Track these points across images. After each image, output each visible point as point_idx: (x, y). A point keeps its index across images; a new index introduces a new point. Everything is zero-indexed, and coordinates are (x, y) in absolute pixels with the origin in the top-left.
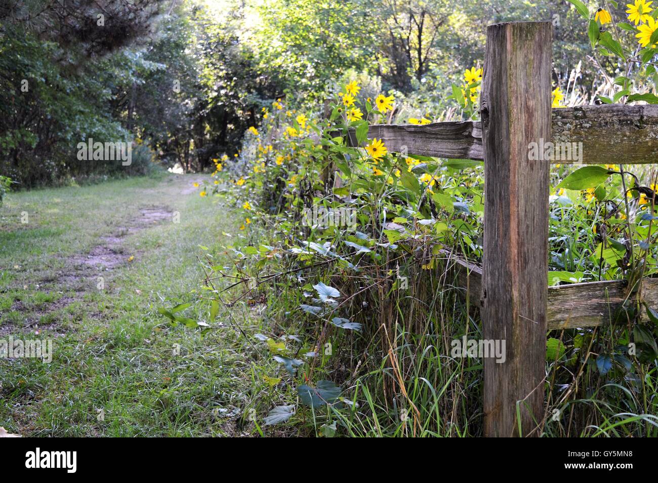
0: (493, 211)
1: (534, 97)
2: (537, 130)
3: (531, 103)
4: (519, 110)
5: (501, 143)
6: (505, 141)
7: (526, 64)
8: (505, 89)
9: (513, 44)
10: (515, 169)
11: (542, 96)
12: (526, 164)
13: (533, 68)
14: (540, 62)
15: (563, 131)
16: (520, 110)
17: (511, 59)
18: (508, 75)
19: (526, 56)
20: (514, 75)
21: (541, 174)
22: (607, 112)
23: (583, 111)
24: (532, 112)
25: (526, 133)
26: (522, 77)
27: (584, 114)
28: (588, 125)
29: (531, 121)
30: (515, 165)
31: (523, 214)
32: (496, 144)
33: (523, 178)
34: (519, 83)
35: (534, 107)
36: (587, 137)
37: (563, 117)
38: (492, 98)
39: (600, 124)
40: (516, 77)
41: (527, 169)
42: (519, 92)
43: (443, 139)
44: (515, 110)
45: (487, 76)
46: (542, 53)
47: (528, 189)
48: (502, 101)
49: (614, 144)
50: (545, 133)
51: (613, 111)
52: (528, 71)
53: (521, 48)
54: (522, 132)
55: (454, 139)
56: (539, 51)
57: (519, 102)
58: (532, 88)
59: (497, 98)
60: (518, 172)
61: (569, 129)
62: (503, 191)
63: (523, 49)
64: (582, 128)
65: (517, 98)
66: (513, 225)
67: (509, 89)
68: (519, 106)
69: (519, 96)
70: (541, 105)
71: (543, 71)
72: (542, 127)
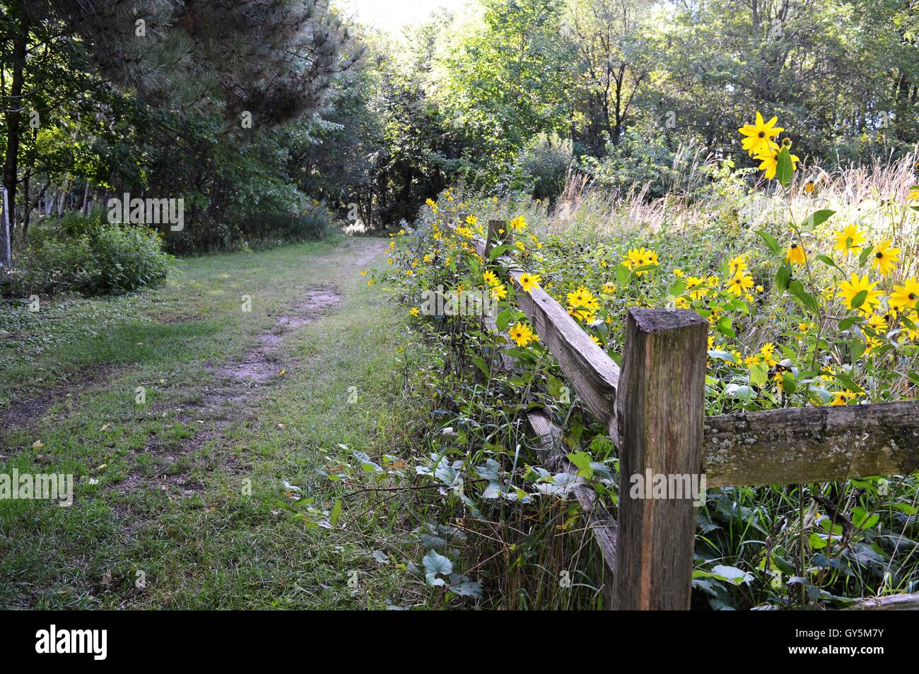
0: (625, 538)
1: (680, 420)
2: (682, 458)
3: (676, 428)
4: (659, 439)
7: (671, 379)
8: (641, 413)
9: (653, 358)
11: (692, 418)
13: (681, 383)
14: (691, 374)
15: (719, 449)
16: (661, 438)
17: (651, 376)
18: (646, 396)
19: (670, 370)
20: (654, 397)
22: (779, 422)
23: (748, 422)
24: (676, 438)
25: (666, 464)
26: (665, 396)
27: (749, 426)
28: (752, 440)
29: (675, 449)
31: (660, 558)
33: (660, 517)
34: (660, 405)
35: (679, 432)
36: (749, 456)
37: (721, 430)
39: (769, 437)
40: (656, 399)
42: (659, 417)
44: (653, 440)
46: (693, 362)
49: (784, 463)
50: (694, 461)
51: (787, 420)
52: (673, 388)
53: (664, 362)
54: (662, 465)
55: (597, 391)
56: (689, 361)
57: (659, 427)
58: (677, 409)
61: (727, 447)
63: (668, 362)
64: (745, 444)
65: (656, 424)
66: (646, 574)
67: (646, 414)
68: (659, 434)
69: (659, 421)
70: (689, 429)
71: (694, 385)
72: (689, 455)
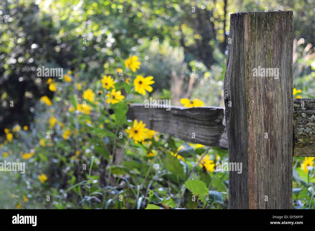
0: (235, 204)
1: (274, 89)
2: (277, 121)
3: (271, 94)
4: (257, 101)
5: (239, 134)
6: (243, 132)
7: (265, 54)
8: (243, 80)
9: (251, 35)
10: (253, 161)
11: (283, 87)
12: (266, 156)
13: (273, 58)
14: (281, 52)
16: (259, 101)
17: (249, 49)
18: (246, 66)
19: (264, 46)
20: (252, 66)
21: (283, 167)
24: (272, 103)
25: (265, 124)
29: (271, 112)
30: (254, 157)
32: (236, 135)
33: (263, 171)
35: (274, 98)
38: (232, 88)
41: (267, 162)
42: (257, 83)
43: (200, 124)
44: (253, 102)
45: (229, 65)
46: (282, 43)
47: (268, 182)
48: (240, 92)
50: (287, 125)
52: (267, 61)
53: (259, 38)
54: (261, 123)
55: (208, 125)
56: (279, 41)
57: (258, 92)
59: (235, 89)
60: (257, 165)
62: (242, 185)
63: (262, 39)
65: (255, 89)
67: (246, 80)
68: (258, 97)
69: (257, 87)
70: (282, 96)
71: (283, 62)
72: (283, 119)
